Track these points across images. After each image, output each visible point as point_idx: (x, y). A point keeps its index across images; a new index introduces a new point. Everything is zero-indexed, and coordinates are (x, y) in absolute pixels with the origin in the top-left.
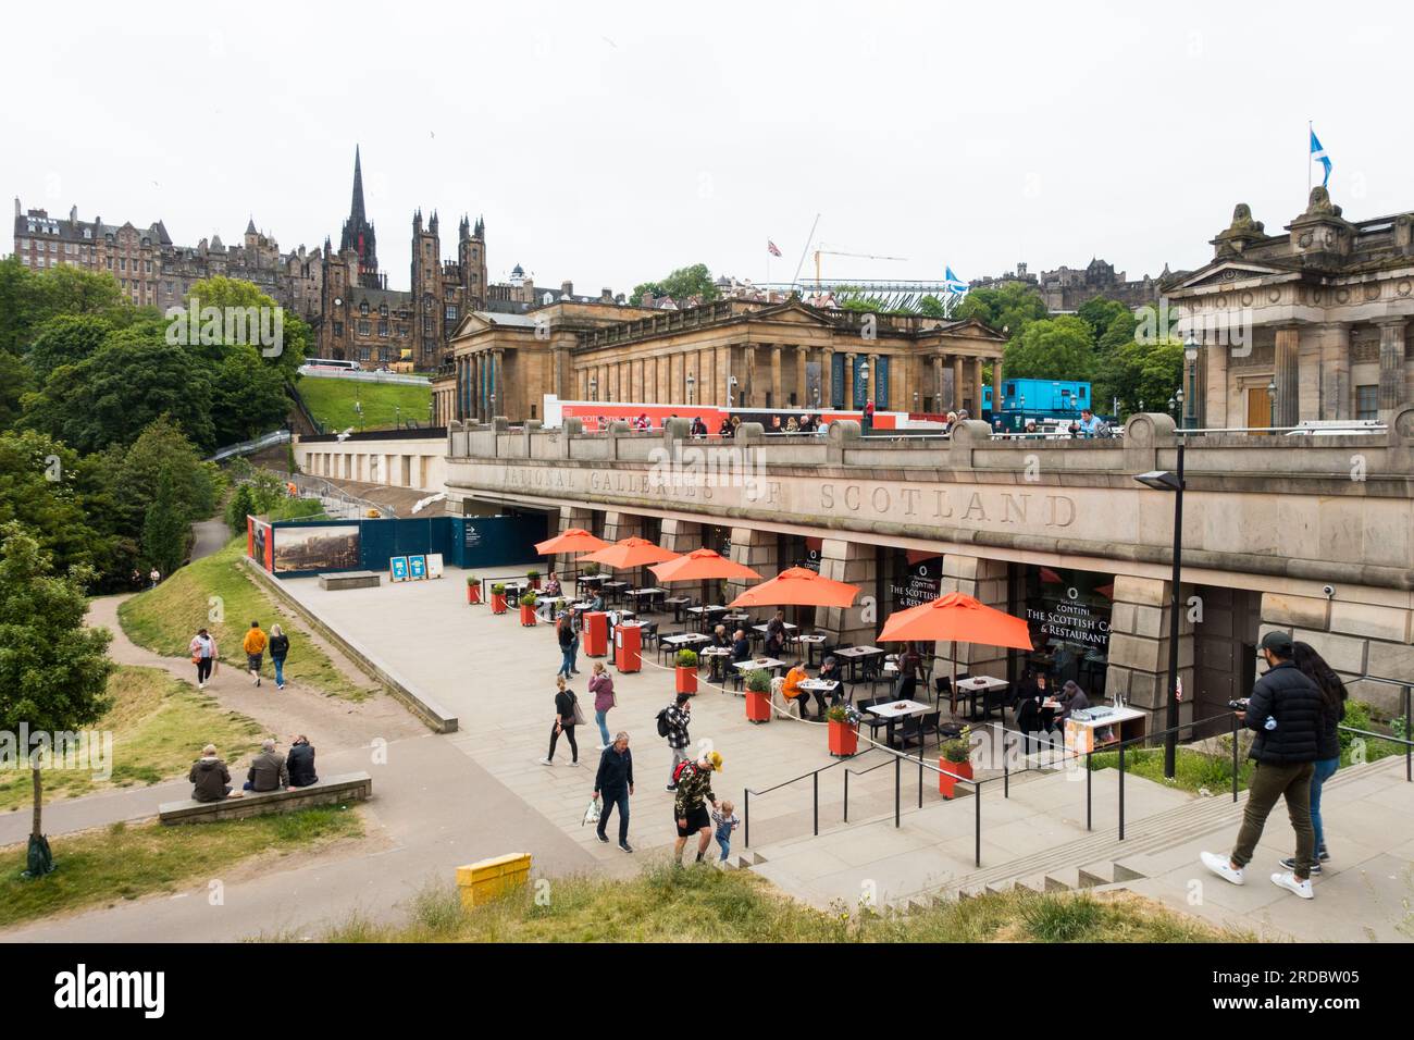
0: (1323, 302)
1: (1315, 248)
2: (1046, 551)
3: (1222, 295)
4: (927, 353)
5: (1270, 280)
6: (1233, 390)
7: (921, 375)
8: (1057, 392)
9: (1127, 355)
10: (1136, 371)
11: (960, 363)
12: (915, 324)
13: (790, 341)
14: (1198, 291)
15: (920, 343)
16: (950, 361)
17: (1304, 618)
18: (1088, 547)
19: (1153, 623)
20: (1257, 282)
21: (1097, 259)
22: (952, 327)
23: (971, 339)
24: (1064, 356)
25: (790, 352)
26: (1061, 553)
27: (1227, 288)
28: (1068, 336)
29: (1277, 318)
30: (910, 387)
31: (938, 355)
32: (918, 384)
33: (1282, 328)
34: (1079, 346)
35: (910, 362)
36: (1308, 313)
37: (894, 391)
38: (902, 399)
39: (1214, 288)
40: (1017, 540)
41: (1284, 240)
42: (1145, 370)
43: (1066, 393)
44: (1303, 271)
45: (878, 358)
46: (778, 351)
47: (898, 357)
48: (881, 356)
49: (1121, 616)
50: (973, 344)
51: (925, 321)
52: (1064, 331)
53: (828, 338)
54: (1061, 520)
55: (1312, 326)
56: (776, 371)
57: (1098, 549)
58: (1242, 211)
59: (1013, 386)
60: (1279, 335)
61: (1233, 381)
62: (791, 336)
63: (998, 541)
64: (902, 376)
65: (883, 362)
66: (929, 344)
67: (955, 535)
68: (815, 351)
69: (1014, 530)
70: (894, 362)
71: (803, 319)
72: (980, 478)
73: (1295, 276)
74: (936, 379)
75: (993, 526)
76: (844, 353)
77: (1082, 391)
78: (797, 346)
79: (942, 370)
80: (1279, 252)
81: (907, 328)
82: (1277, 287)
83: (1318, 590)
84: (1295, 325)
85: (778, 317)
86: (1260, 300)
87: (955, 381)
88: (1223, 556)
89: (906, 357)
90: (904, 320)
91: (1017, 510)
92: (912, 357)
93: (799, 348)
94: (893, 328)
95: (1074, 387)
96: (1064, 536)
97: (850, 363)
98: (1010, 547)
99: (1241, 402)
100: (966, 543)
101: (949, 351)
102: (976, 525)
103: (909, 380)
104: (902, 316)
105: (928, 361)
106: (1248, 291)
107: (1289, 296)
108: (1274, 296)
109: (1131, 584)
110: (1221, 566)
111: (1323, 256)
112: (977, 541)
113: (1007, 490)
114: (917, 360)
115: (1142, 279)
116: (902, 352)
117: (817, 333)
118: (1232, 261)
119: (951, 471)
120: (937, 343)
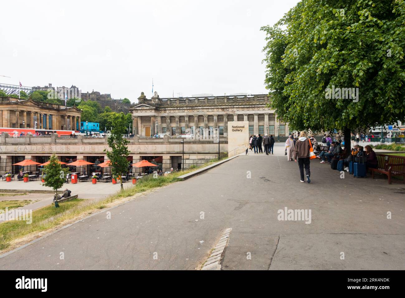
0: (158, 112)
1: (156, 103)
2: (152, 154)
3: (142, 110)
4: (63, 115)
5: (150, 108)
6: (142, 127)
7: (61, 120)
8: (92, 125)
9: (103, 116)
10: (105, 120)
11: (71, 118)
12: (59, 107)
13: (29, 110)
14: (138, 108)
15: (61, 112)
16: (69, 117)
17: (187, 158)
18: (159, 153)
19: (169, 162)
20: (148, 108)
21: (73, 85)
22: (70, 108)
23: (74, 112)
24: (87, 116)
25: (29, 113)
26: (154, 154)
27: (143, 108)
28: (88, 111)
29: (151, 115)
30: (57, 123)
31: (66, 115)
32: (60, 122)
33: (152, 117)
34: (90, 113)
35: (57, 117)
36: (156, 114)
37: (54, 124)
38: (56, 126)
39: (140, 108)
40: (147, 153)
41: (151, 100)
42: (108, 120)
43: (94, 125)
44: (156, 107)
45: (49, 115)
46: (26, 113)
47: (54, 115)
48: (50, 115)
49: (164, 161)
50: (74, 113)
51: (61, 106)
52: (87, 109)
53: (39, 110)
54: (154, 149)
55: (157, 116)
56: (25, 118)
57: (161, 153)
58: (143, 93)
59: (83, 124)
60: (152, 118)
61: (142, 126)
62: (30, 109)
63: (144, 153)
64: (56, 120)
65: (51, 116)
66: (64, 112)
67: (136, 153)
68: (36, 113)
69: (146, 151)
70: (53, 116)
71: (32, 104)
72: (140, 144)
73: (155, 108)
74: (66, 122)
75: (142, 151)
76: (47, 114)
77: (98, 125)
78: (31, 111)
79: (67, 119)
80: (150, 102)
81: (56, 108)
82: (151, 109)
83: (188, 155)
84: (154, 116)
85: (26, 103)
86: (148, 111)
87: (70, 122)
88: (177, 152)
89: (56, 115)
90: (56, 105)
91: (147, 148)
92: (58, 115)
93: (31, 112)
94: (53, 108)
95: (96, 124)
96: (155, 151)
97: (42, 116)
98: (146, 154)
99: (144, 130)
100: (138, 154)
101: (69, 114)
102: (139, 151)
103: (57, 121)
104: (55, 105)
105: (63, 117)
106: (146, 109)
107: (153, 111)
108: (151, 111)
109: (165, 157)
110: (177, 153)
111: (157, 104)
112: (140, 153)
113: (145, 145)
114: (59, 116)
115: (87, 93)
116: (56, 114)
117: (36, 108)
118: (144, 103)
119: (135, 143)
120: (66, 112)
